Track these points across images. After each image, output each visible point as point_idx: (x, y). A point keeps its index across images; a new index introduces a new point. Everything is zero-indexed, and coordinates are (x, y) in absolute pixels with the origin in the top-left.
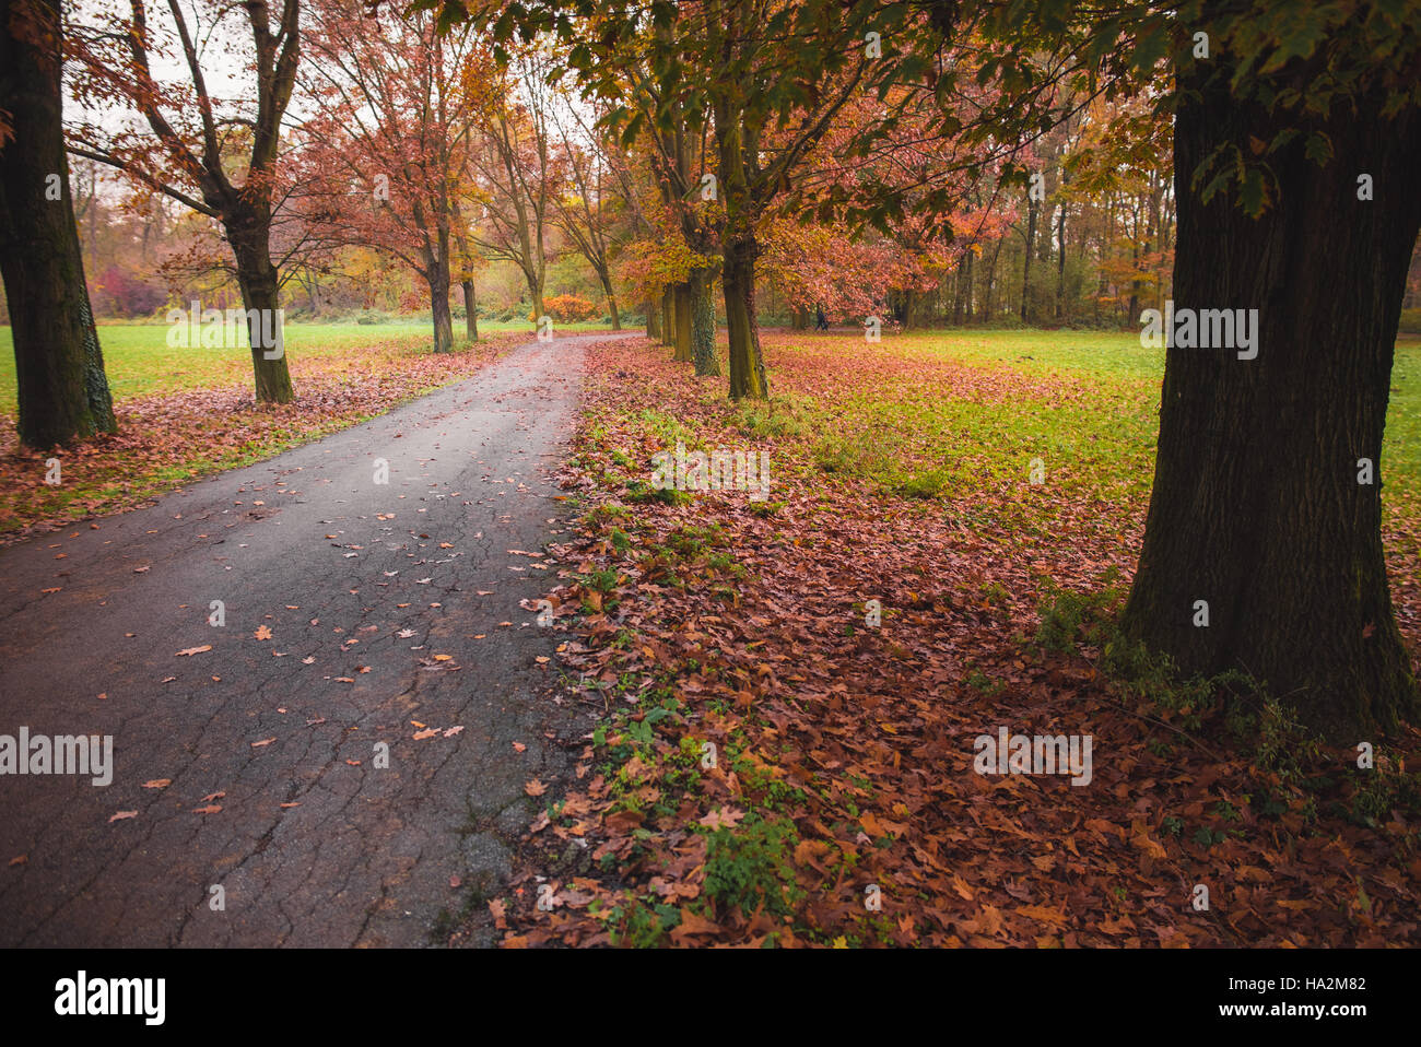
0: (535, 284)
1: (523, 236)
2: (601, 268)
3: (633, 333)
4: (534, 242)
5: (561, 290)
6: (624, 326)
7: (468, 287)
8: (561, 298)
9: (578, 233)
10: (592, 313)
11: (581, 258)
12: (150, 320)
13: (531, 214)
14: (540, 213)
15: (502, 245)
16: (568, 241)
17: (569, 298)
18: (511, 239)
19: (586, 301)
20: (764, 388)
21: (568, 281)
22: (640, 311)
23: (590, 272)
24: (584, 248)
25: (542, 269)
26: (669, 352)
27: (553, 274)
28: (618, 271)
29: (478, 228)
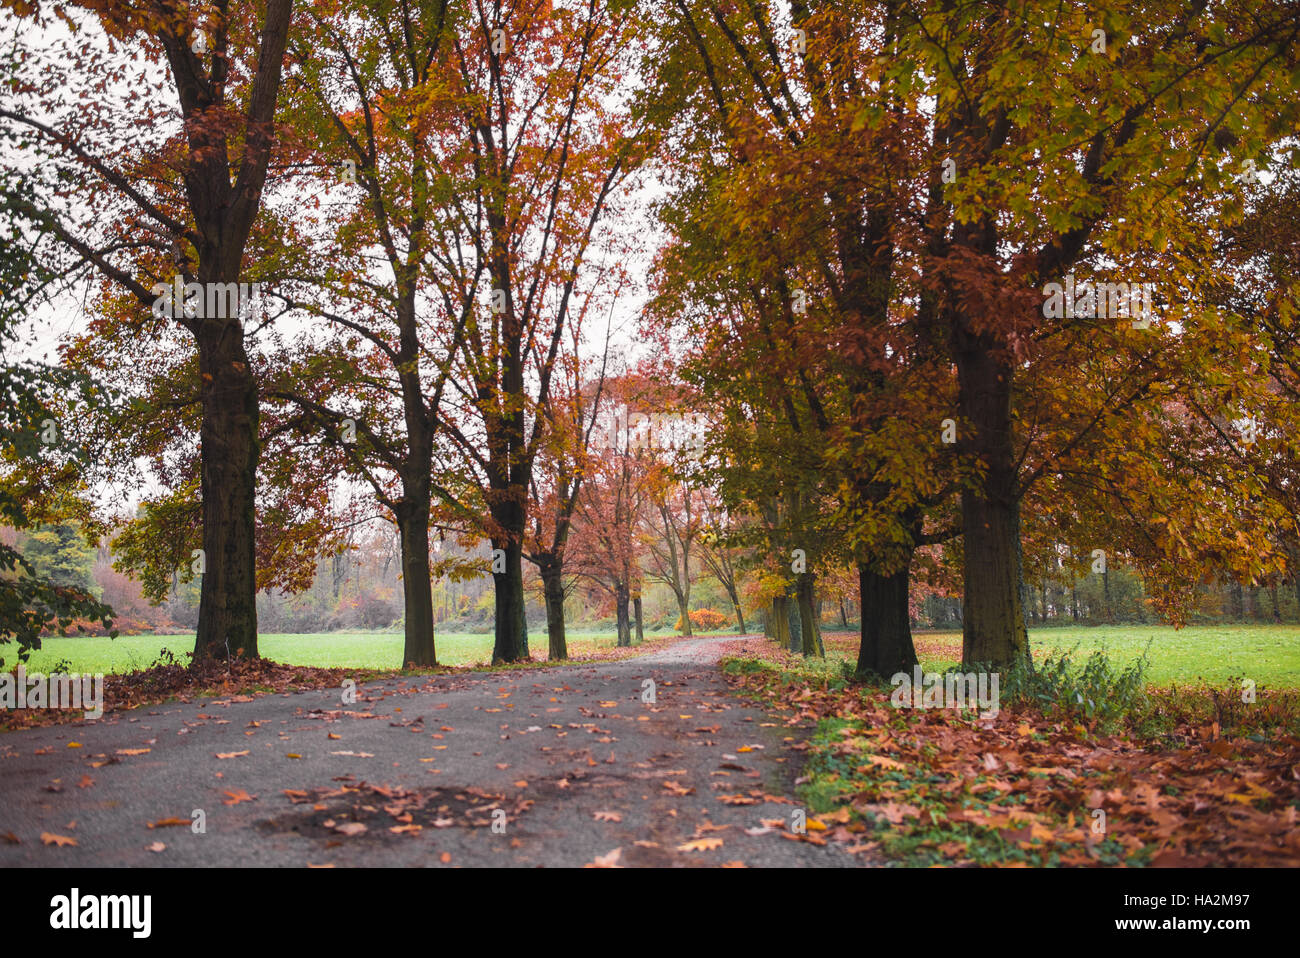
0: (682, 600)
1: (674, 566)
2: (731, 588)
3: (755, 636)
4: (681, 569)
5: (700, 605)
6: (749, 632)
7: (637, 602)
8: (699, 611)
9: (713, 562)
10: (724, 623)
11: (715, 581)
12: (388, 630)
13: (679, 550)
14: (686, 551)
15: (658, 572)
16: (705, 567)
17: (705, 611)
18: (668, 568)
19: (719, 613)
20: (822, 651)
21: (704, 598)
22: (760, 621)
23: (722, 591)
24: (718, 573)
25: (688, 589)
26: (777, 645)
27: (696, 593)
28: (741, 589)
29: (643, 561)
